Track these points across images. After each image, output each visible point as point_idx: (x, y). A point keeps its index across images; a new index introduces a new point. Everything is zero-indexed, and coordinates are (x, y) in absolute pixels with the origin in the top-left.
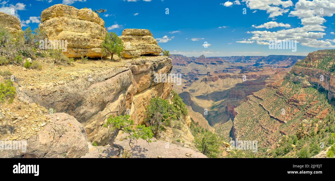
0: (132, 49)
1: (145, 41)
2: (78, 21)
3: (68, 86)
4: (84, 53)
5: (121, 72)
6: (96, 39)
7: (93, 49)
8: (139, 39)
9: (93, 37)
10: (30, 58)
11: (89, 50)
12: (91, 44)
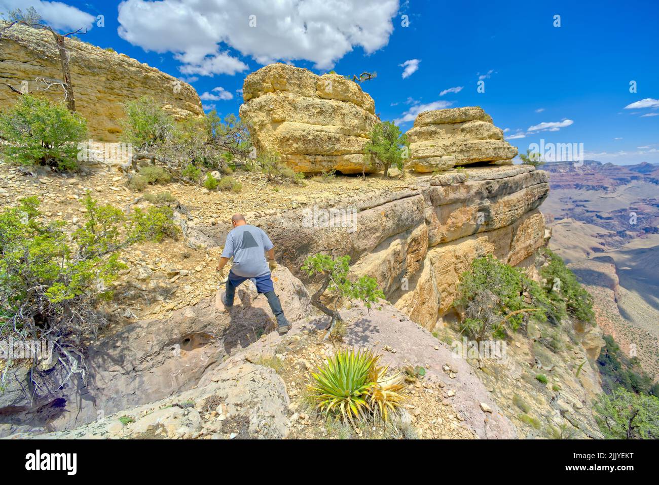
0: (433, 154)
1: (468, 135)
2: (317, 100)
3: (284, 218)
4: (330, 164)
5: (399, 197)
6: (352, 138)
7: (346, 157)
8: (453, 132)
9: (347, 133)
10: (217, 172)
11: (338, 159)
12: (342, 146)
